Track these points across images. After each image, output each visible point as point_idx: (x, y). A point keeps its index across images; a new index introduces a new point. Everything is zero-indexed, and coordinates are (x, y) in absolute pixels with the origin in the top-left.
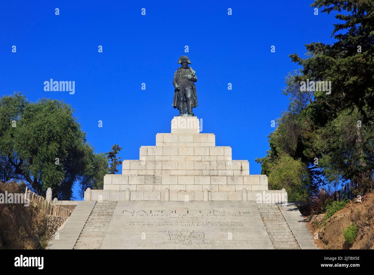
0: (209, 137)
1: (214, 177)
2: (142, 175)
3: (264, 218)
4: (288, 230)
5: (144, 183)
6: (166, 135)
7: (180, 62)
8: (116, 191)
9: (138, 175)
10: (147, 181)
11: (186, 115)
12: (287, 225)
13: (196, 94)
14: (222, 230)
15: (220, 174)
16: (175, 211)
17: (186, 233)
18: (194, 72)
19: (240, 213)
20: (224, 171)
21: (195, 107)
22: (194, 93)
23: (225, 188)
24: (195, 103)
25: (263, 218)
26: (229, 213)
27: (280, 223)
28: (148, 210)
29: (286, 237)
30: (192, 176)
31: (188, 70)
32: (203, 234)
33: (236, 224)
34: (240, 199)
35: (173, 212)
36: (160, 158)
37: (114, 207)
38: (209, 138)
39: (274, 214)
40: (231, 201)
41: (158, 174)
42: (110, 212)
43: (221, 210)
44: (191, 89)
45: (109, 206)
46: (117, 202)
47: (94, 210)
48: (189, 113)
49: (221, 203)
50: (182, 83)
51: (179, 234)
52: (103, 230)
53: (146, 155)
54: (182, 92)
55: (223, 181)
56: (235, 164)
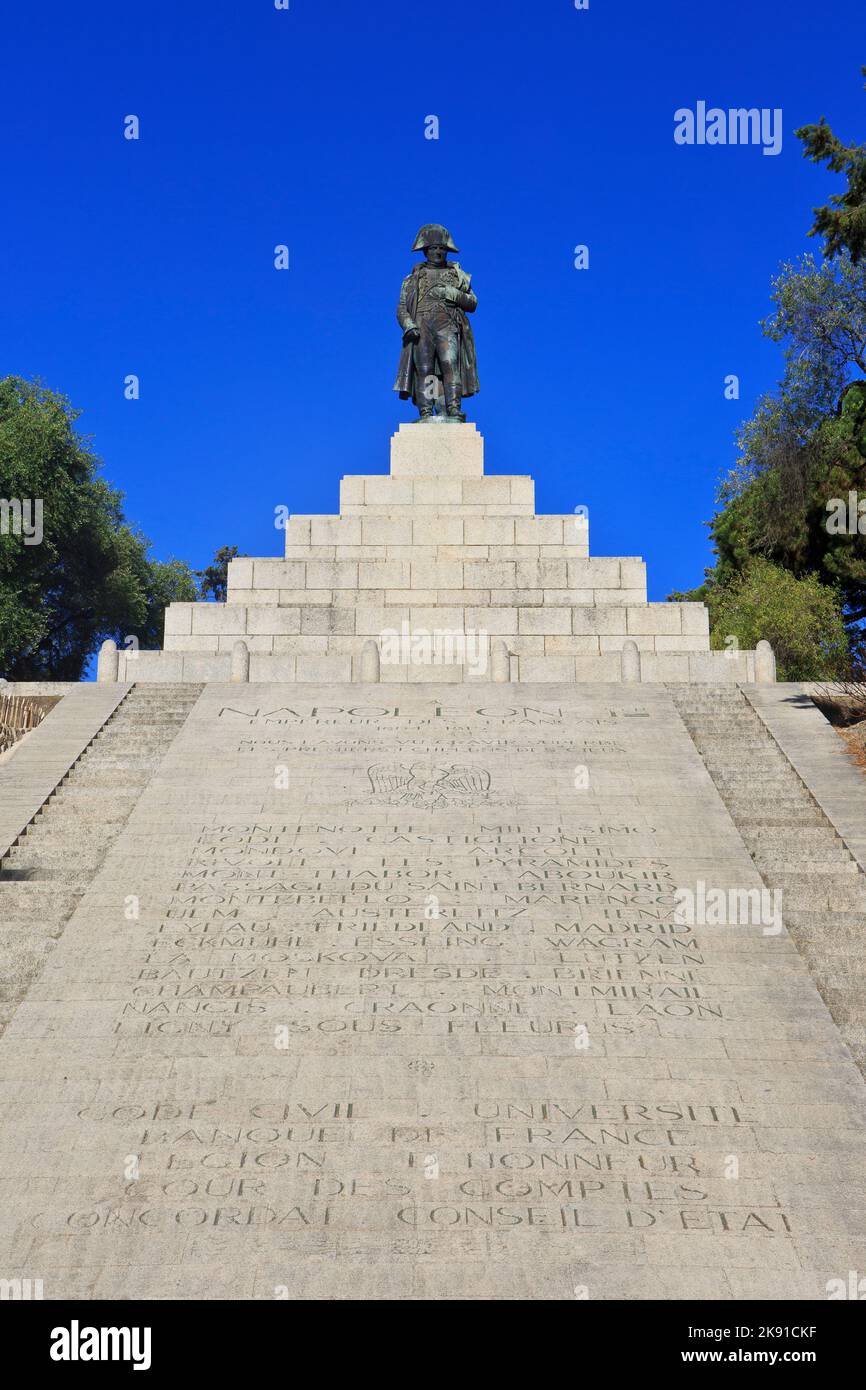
0: (513, 486)
1: (531, 610)
2: (290, 606)
3: (699, 731)
4: (781, 766)
5: (297, 631)
6: (373, 480)
7: (420, 245)
8: (204, 655)
9: (279, 606)
10: (307, 625)
11: (439, 418)
12: (776, 752)
13: (474, 352)
14: (551, 765)
15: (548, 600)
16: (397, 711)
17: (428, 772)
18: (465, 277)
19: (613, 714)
20: (564, 594)
21: (471, 395)
22: (465, 347)
23: (564, 645)
24: (468, 379)
25: (692, 732)
26: (578, 715)
27: (752, 746)
28: (304, 707)
29: (776, 786)
30: (457, 605)
31: (446, 272)
32: (484, 777)
33: (599, 747)
34: (615, 678)
35: (387, 712)
36: (354, 553)
37: (192, 699)
38: (512, 491)
39: (730, 718)
40: (584, 684)
41: (345, 601)
42: (178, 714)
43: (552, 706)
44: (456, 334)
45: (176, 697)
46: (204, 684)
47: (123, 709)
48: (449, 414)
49: (551, 691)
50: (427, 316)
51: (406, 775)
52: (146, 766)
53: (307, 542)
54: (428, 343)
55: (560, 622)
56: (601, 569)
